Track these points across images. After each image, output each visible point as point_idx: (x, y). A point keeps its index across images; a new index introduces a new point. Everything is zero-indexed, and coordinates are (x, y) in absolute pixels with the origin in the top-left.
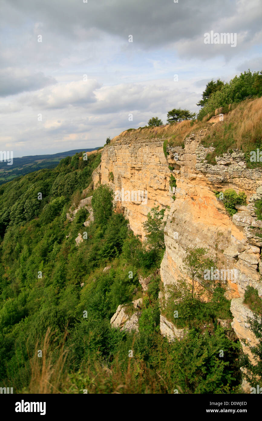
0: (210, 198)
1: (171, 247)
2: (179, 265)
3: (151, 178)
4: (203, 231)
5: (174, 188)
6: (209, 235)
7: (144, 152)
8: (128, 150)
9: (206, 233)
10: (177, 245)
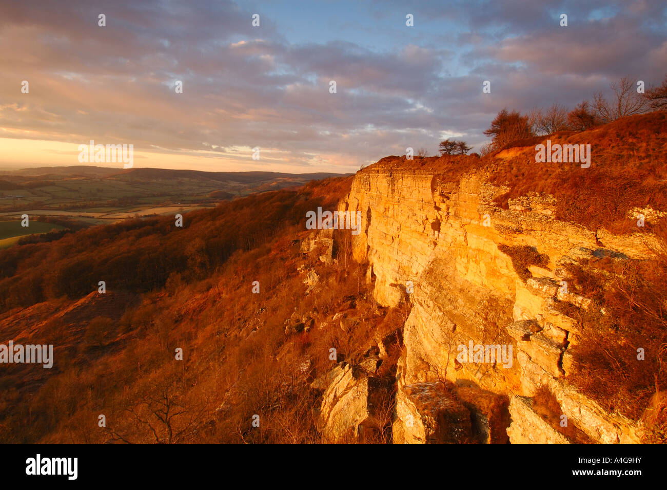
0: (484, 252)
1: (423, 304)
2: (432, 329)
3: (408, 216)
4: (469, 291)
5: (436, 232)
6: (478, 298)
7: (404, 184)
8: (385, 179)
9: (473, 295)
10: (431, 304)
